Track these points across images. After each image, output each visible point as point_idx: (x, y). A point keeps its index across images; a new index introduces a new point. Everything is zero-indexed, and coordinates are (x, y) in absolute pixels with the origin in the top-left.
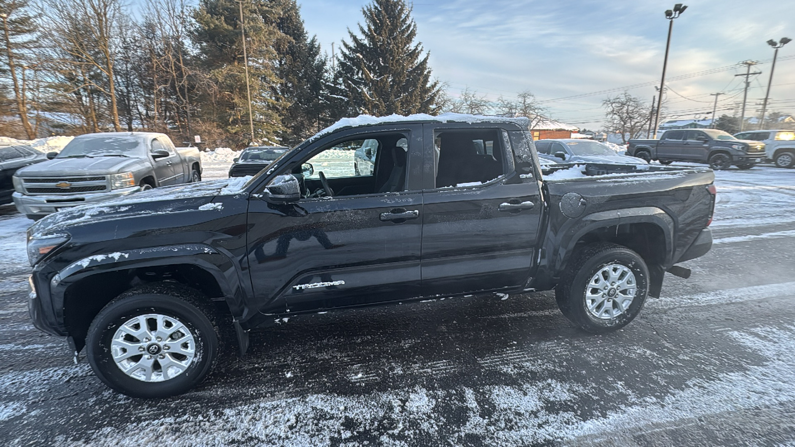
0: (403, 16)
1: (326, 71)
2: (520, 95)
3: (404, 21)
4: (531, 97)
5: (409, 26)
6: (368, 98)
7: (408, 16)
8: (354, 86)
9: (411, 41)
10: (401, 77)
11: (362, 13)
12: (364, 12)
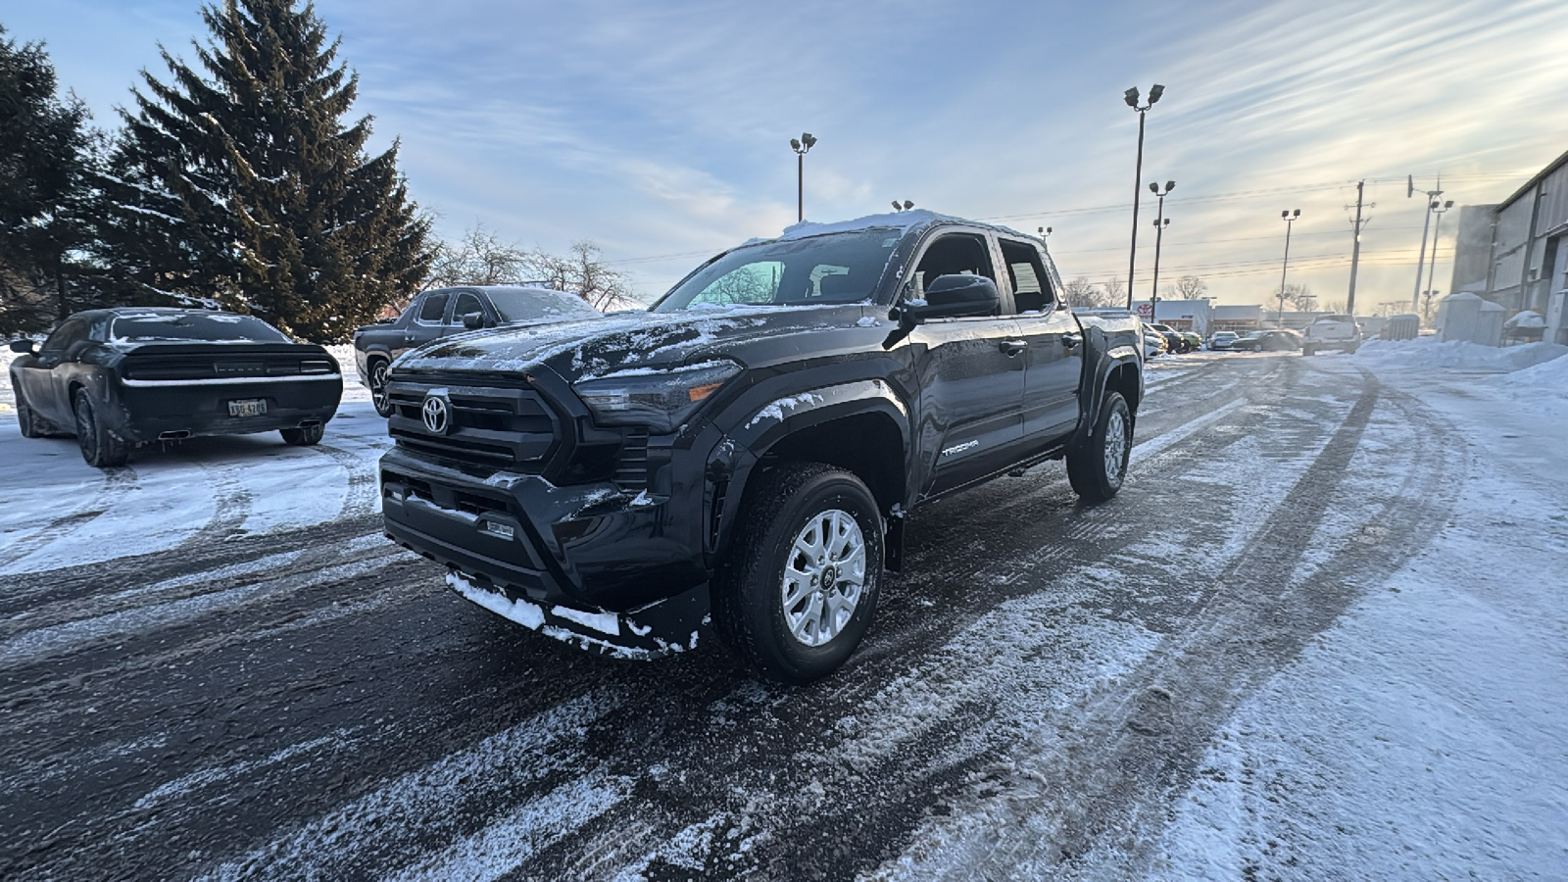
0: (321, 51)
1: (82, 143)
2: (576, 248)
3: (322, 62)
4: (596, 252)
5: (337, 76)
6: (250, 222)
7: (331, 53)
8: (198, 189)
9: (345, 108)
10: (334, 182)
11: (202, 19)
12: (208, 19)
